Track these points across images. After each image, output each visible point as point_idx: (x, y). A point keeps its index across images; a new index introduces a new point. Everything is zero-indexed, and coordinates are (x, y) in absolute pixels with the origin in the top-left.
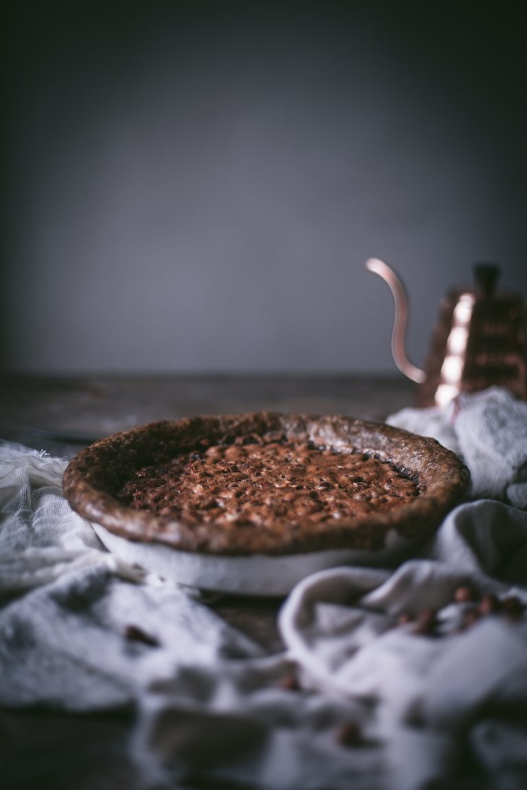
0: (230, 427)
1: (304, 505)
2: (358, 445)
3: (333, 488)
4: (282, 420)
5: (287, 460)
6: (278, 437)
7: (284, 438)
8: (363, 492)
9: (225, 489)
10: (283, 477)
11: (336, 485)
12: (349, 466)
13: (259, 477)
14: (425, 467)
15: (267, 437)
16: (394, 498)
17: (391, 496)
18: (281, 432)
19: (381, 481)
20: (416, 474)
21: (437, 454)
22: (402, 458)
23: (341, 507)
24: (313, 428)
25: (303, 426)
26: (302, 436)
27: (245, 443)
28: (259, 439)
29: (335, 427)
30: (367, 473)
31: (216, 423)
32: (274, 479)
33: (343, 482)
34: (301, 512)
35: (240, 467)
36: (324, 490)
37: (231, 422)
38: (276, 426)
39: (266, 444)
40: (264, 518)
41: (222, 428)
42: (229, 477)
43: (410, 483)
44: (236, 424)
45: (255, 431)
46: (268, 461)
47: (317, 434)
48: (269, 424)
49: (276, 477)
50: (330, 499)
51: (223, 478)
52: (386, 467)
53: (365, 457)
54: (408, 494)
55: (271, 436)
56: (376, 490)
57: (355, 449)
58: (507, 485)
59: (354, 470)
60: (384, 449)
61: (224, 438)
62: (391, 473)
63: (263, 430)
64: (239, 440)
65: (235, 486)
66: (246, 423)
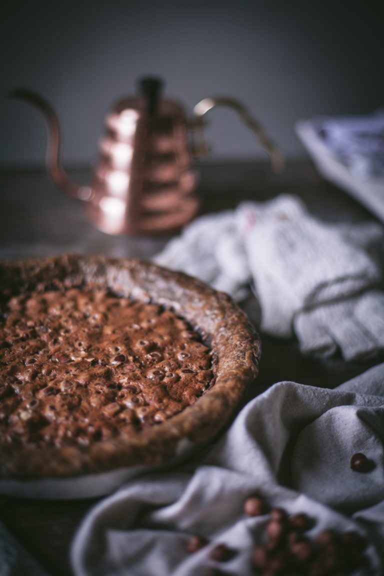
0: (32, 274)
1: (98, 392)
2: (154, 294)
3: (128, 361)
4: (82, 264)
5: (85, 317)
6: (77, 281)
7: (84, 283)
8: (157, 366)
9: (22, 367)
10: (80, 345)
11: (131, 358)
12: (144, 325)
13: (57, 346)
14: (217, 330)
15: (68, 282)
16: (187, 374)
17: (183, 371)
18: (81, 277)
19: (175, 347)
20: (210, 336)
21: (229, 316)
22: (196, 316)
23: (134, 391)
24: (112, 272)
25: (101, 271)
26: (101, 281)
27: (47, 290)
28: (60, 285)
29: (133, 273)
30: (161, 337)
31: (17, 271)
32: (71, 349)
33: (138, 351)
34: (94, 401)
35: (39, 330)
36: (118, 366)
37: (32, 269)
38: (76, 270)
39: (67, 289)
40: (58, 414)
41: (24, 276)
42: (27, 347)
43: (203, 348)
44: (37, 270)
45: (56, 277)
46: (66, 321)
47: (115, 279)
48: (70, 269)
49: (73, 345)
50: (124, 381)
51: (21, 349)
52: (180, 325)
53: (161, 309)
54: (201, 368)
55: (72, 281)
56: (169, 365)
57: (151, 298)
58: (295, 315)
59: (150, 330)
60: (178, 300)
61: (27, 286)
62: (185, 335)
63: (63, 274)
64: (40, 287)
65: (32, 361)
66: (47, 269)
